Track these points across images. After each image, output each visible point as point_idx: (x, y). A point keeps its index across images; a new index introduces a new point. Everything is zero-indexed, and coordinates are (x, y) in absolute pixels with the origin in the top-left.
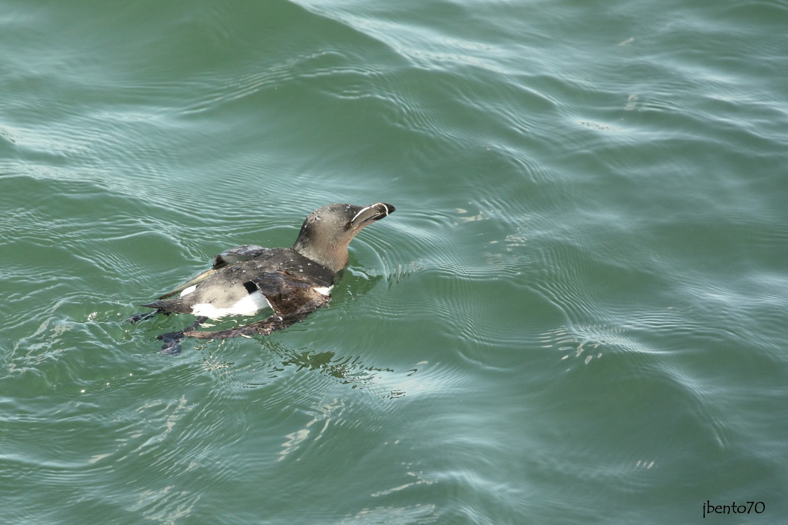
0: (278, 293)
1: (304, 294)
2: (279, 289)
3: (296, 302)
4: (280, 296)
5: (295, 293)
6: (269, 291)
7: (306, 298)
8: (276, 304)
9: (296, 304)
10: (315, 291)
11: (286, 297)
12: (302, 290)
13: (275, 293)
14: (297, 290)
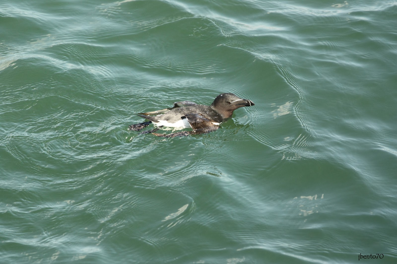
0: (195, 122)
1: (206, 124)
2: (195, 120)
3: (202, 126)
4: (195, 123)
5: (202, 123)
6: (191, 120)
7: (207, 126)
8: (193, 126)
9: (202, 127)
10: (212, 123)
11: (198, 124)
12: (206, 122)
13: (193, 122)
14: (204, 122)
